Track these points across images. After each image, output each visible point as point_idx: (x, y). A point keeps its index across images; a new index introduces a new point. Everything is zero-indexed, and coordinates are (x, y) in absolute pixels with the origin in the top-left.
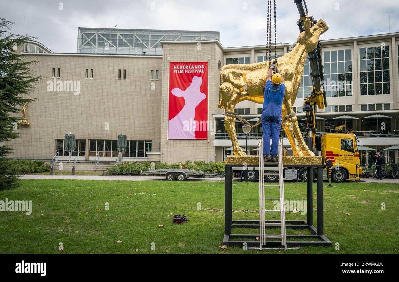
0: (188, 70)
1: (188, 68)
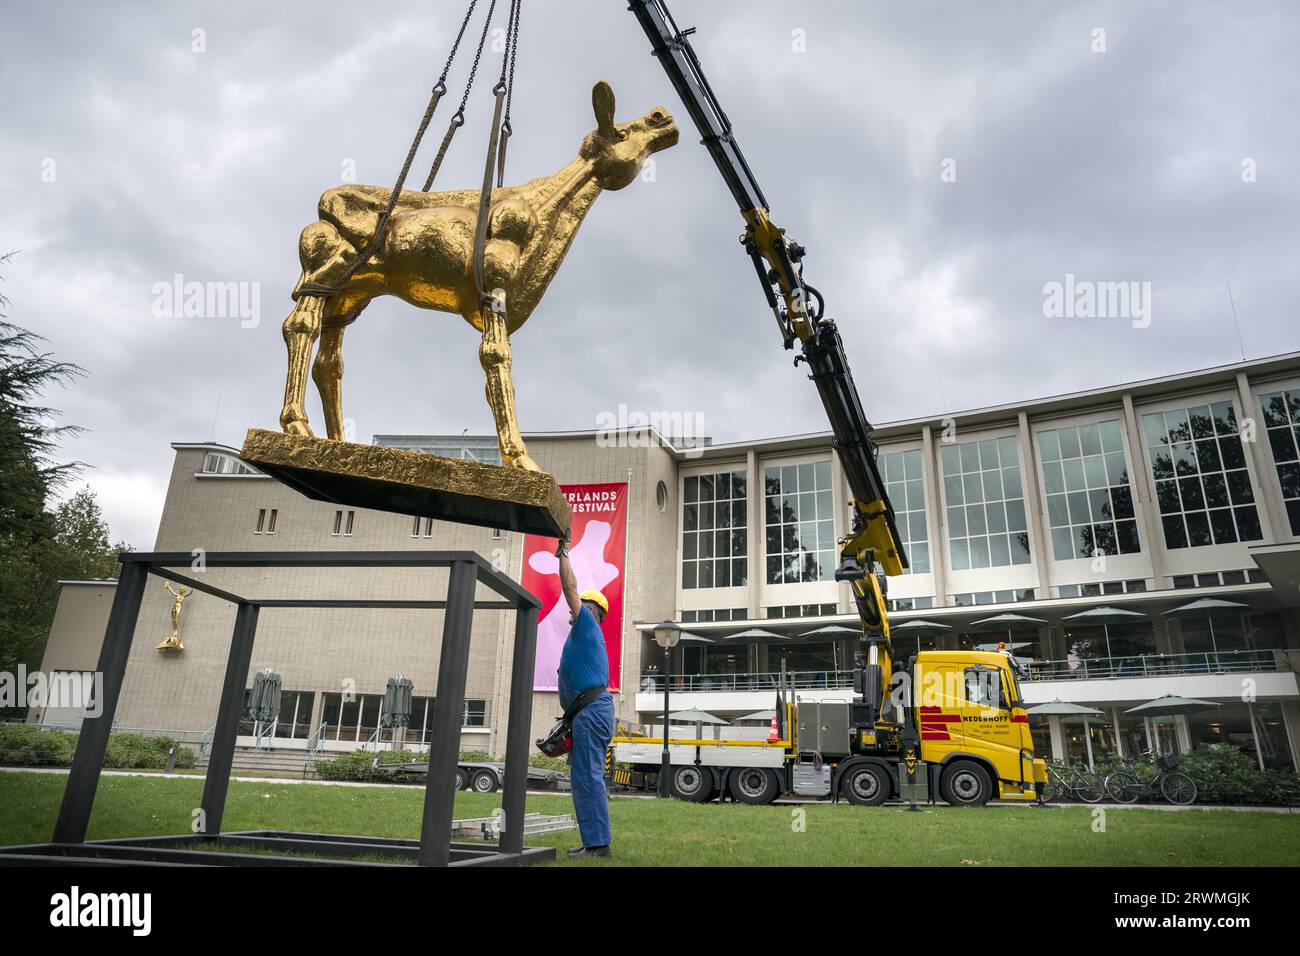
1: (576, 499)
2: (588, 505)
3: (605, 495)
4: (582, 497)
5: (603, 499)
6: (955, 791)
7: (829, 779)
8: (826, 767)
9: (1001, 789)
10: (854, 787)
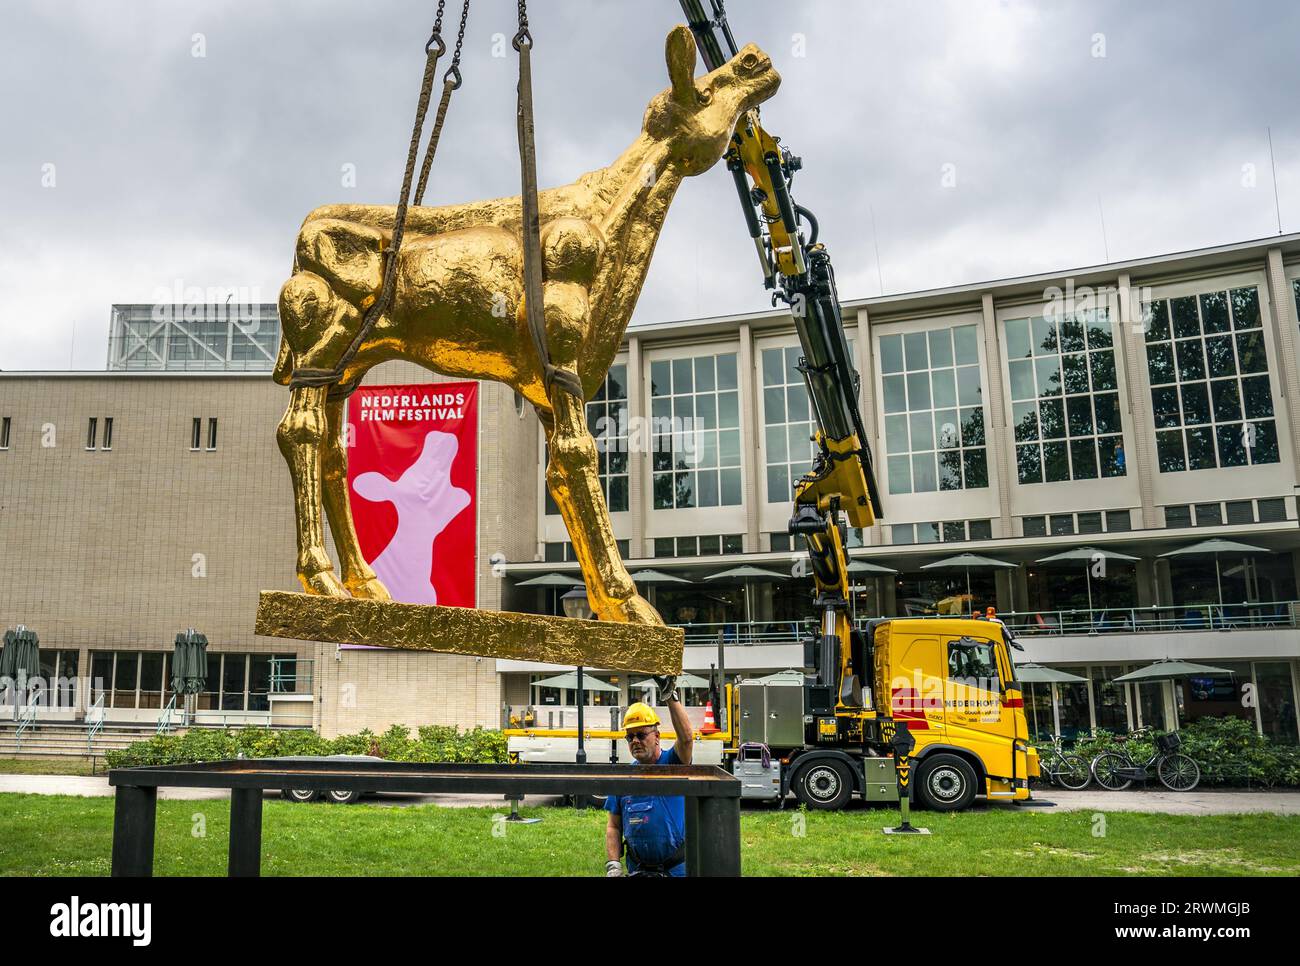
0: (410, 411)
1: (410, 403)
2: (427, 411)
3: (449, 399)
4: (419, 401)
5: (447, 403)
6: (933, 790)
7: (778, 778)
8: (775, 763)
9: (988, 788)
10: (809, 787)
